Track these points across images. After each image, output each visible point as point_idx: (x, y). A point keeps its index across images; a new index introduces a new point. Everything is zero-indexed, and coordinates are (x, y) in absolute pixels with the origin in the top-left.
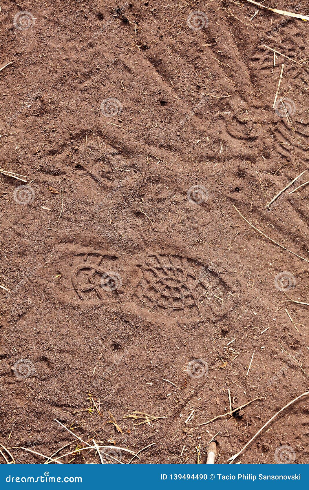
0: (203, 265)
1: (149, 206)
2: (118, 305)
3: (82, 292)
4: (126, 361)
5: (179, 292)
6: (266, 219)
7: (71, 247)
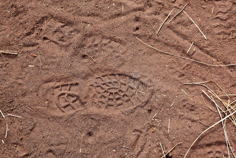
0: (128, 76)
1: (90, 50)
2: (85, 110)
3: (63, 108)
4: (97, 141)
5: (118, 94)
6: (158, 41)
7: (51, 84)
